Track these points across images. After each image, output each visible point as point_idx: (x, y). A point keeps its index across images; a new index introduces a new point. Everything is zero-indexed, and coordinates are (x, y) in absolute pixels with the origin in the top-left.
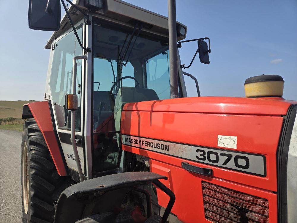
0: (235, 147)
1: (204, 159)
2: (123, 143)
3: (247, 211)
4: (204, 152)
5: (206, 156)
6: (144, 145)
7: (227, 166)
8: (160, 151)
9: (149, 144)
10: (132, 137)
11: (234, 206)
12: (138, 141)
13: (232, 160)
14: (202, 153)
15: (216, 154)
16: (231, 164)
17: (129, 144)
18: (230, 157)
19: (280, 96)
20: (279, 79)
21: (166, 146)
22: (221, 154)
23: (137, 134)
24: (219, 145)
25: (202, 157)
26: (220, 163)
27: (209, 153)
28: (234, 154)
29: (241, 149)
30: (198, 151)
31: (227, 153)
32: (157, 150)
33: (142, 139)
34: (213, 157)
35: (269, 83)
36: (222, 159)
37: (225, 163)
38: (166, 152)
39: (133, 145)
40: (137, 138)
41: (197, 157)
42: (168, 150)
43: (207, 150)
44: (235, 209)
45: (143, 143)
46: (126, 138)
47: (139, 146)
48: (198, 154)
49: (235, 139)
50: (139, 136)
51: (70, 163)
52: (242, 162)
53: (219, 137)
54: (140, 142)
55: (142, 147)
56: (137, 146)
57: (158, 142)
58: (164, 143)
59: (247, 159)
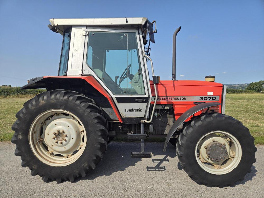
0: (212, 95)
1: (203, 100)
3: (214, 110)
4: (203, 98)
5: (203, 99)
7: (210, 100)
8: (182, 100)
9: (174, 99)
10: (160, 97)
12: (166, 98)
15: (207, 97)
16: (211, 99)
17: (158, 100)
18: (211, 98)
20: (214, 77)
21: (185, 98)
22: (208, 97)
23: (165, 95)
24: (208, 95)
26: (208, 100)
27: (204, 98)
28: (212, 97)
29: (214, 95)
30: (200, 98)
31: (210, 97)
32: (179, 100)
34: (206, 99)
36: (208, 99)
38: (185, 100)
39: (161, 100)
40: (165, 97)
41: (200, 100)
42: (186, 99)
43: (203, 97)
44: (211, 111)
47: (166, 100)
48: (200, 99)
49: (212, 93)
50: (167, 96)
51: (126, 115)
52: (214, 98)
53: (208, 93)
54: (167, 99)
55: (169, 100)
56: (165, 100)
57: (180, 97)
58: (184, 97)
59: (215, 98)
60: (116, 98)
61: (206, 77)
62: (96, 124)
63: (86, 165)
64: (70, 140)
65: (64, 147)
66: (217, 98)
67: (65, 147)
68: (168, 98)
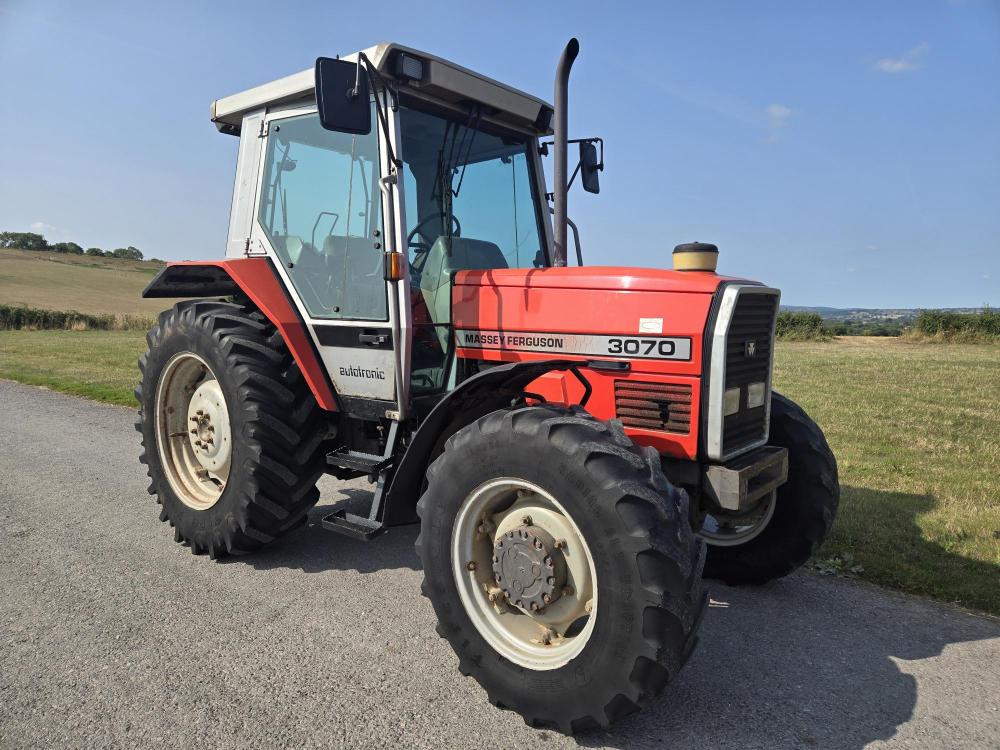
0: (659, 331)
1: (620, 351)
2: (458, 344)
3: (670, 402)
4: (620, 342)
5: (623, 346)
6: (511, 343)
7: (650, 355)
8: (547, 349)
9: (522, 341)
10: (482, 333)
11: (654, 401)
12: (498, 338)
13: (657, 347)
14: (617, 343)
15: (636, 342)
16: (655, 353)
17: (477, 345)
18: (654, 343)
19: (712, 271)
20: (712, 249)
21: (557, 340)
22: (643, 342)
23: (496, 326)
24: (642, 330)
25: (617, 349)
26: (641, 353)
27: (627, 342)
28: (659, 341)
29: (669, 332)
30: (611, 341)
31: (651, 339)
32: (539, 348)
33: (506, 335)
34: (632, 347)
35: (701, 254)
36: (644, 347)
37: (647, 353)
38: (558, 350)
39: (484, 345)
40: (497, 334)
41: (610, 350)
42: (561, 346)
43: (624, 339)
44: (656, 405)
45: (509, 341)
46: (467, 336)
47: (499, 346)
48: (612, 346)
49: (661, 321)
50: (501, 330)
51: (347, 386)
52: (667, 348)
53: (642, 320)
54: (502, 340)
55: (508, 347)
56: (496, 346)
57: (541, 336)
58: (554, 336)
59: (672, 344)
60: (316, 327)
61: (678, 250)
62: (247, 403)
63: (229, 518)
64: (220, 442)
65: (212, 460)
66: (682, 348)
67: (215, 459)
68: (506, 339)
